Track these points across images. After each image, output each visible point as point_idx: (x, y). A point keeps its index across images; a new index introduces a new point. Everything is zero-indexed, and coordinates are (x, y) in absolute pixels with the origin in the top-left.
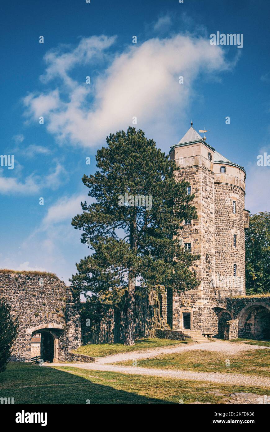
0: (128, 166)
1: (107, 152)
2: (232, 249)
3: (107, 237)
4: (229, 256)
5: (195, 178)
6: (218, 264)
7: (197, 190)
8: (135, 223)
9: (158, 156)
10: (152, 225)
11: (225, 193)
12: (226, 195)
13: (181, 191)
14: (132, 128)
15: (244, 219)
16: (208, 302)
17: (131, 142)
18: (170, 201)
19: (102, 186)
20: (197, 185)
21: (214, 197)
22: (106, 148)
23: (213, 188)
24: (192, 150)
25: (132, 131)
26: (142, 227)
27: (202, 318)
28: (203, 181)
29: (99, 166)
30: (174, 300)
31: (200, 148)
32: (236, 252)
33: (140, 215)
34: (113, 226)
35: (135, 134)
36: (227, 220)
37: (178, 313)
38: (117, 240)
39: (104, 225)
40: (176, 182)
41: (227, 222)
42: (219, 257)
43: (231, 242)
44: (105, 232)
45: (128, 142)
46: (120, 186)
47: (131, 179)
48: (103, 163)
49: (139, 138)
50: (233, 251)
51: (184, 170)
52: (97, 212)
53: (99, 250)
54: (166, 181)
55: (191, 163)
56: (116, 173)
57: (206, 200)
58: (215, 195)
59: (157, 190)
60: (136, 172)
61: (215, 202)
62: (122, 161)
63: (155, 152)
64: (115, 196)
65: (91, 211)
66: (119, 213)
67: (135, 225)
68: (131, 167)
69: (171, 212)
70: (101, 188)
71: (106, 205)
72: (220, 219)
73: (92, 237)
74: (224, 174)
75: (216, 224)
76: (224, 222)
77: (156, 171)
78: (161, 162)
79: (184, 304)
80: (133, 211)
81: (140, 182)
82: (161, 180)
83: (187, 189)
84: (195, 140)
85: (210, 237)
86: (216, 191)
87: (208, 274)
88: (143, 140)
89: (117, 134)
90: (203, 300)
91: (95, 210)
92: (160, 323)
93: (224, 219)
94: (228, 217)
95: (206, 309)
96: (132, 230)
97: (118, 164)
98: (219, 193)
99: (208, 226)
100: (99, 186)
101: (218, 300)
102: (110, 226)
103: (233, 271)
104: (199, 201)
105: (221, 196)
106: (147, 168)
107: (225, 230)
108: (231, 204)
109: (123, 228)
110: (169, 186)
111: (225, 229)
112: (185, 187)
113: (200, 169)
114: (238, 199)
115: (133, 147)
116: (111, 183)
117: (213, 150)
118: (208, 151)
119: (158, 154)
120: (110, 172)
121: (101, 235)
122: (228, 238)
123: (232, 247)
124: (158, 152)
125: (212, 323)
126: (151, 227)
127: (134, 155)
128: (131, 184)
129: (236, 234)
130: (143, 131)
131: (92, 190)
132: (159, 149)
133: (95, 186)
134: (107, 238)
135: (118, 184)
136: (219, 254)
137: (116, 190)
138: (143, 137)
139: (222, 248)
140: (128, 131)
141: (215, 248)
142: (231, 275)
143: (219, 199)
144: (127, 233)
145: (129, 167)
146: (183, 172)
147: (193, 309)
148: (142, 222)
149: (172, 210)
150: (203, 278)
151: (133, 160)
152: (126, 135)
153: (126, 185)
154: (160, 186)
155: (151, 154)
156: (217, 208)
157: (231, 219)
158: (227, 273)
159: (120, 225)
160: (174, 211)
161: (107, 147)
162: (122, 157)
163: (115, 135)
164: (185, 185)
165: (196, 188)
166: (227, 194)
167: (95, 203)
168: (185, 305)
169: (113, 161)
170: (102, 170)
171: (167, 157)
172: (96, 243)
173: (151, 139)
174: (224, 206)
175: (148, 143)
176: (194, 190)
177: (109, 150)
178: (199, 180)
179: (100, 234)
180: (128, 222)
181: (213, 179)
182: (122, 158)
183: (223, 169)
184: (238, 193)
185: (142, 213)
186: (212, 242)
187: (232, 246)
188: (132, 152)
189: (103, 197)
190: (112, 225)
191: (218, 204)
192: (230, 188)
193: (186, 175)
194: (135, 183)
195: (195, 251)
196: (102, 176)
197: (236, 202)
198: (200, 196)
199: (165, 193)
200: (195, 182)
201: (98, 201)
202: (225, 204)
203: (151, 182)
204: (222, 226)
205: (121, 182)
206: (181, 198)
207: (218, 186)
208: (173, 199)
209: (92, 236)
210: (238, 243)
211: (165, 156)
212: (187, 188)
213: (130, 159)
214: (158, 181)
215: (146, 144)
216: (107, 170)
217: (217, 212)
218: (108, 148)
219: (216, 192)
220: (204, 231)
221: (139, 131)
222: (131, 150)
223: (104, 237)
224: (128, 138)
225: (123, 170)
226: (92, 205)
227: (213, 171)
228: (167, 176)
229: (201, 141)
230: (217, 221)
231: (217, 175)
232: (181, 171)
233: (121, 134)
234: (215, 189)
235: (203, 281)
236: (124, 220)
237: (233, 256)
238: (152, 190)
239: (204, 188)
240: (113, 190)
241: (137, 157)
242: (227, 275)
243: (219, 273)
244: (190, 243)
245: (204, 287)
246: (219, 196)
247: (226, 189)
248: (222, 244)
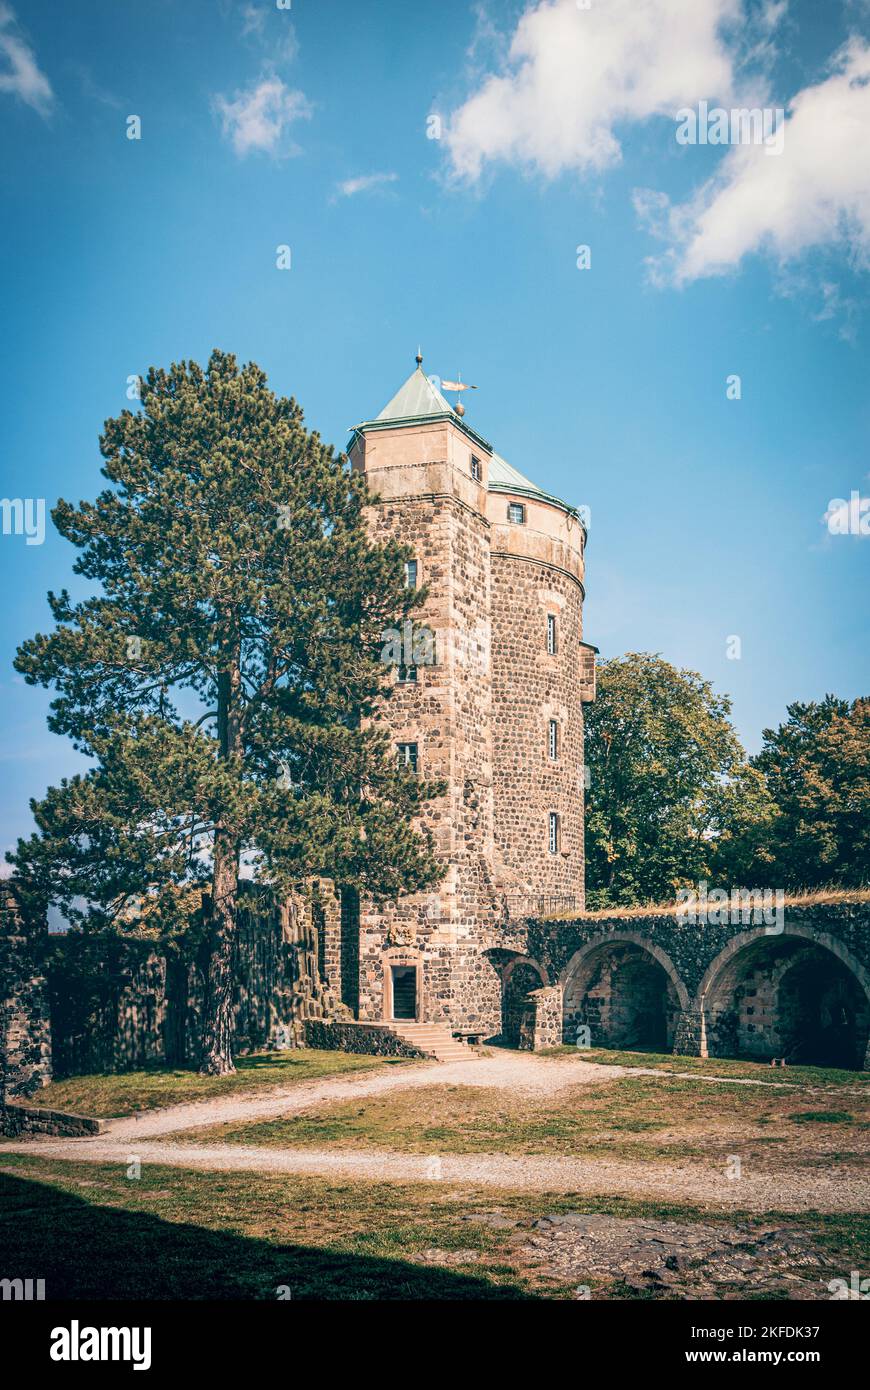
0: (210, 480)
1: (138, 428)
2: (544, 765)
3: (139, 714)
4: (536, 788)
5: (432, 535)
6: (502, 810)
7: (436, 574)
8: (236, 673)
9: (310, 455)
10: (291, 680)
11: (522, 589)
12: (527, 594)
13: (388, 574)
14: (225, 356)
15: (581, 672)
16: (471, 933)
17: (221, 403)
18: (351, 602)
19: (122, 542)
20: (435, 558)
21: (488, 597)
22: (135, 414)
23: (488, 571)
24: (422, 445)
25: (225, 366)
26: (260, 684)
27: (452, 982)
28: (456, 544)
29: (110, 473)
30: (364, 926)
31: (445, 439)
32: (557, 774)
33: (254, 647)
34: (162, 679)
35: (234, 376)
36: (529, 674)
37: (377, 968)
38: (176, 727)
39: (132, 676)
40: (370, 544)
41: (529, 679)
42: (505, 790)
43: (542, 743)
44: (134, 696)
45: (210, 399)
46: (185, 546)
47: (222, 524)
48: (126, 466)
49: (249, 390)
50: (547, 772)
51: (395, 507)
52: (107, 629)
53: (112, 757)
54: (336, 537)
55: (417, 484)
56: (171, 500)
57: (465, 607)
58: (494, 592)
59: (310, 568)
60: (239, 503)
61: (492, 614)
62: (189, 462)
63: (302, 441)
64: (169, 579)
65: (83, 626)
66: (183, 636)
67: (235, 679)
68: (220, 483)
69: (355, 642)
70: (121, 550)
71: (137, 608)
72: (508, 668)
73: (87, 712)
74: (520, 528)
75: (495, 686)
76: (520, 678)
77: (303, 504)
78: (320, 475)
79: (395, 938)
80: (227, 630)
81: (253, 537)
82: (322, 536)
83: (406, 569)
84: (429, 411)
85: (477, 726)
86: (497, 580)
87: (470, 841)
88: (261, 397)
89: (172, 370)
90: (455, 925)
91: (99, 621)
92: (319, 999)
93: (521, 669)
94: (532, 664)
95: (464, 954)
96: (225, 692)
97: (178, 472)
98: (506, 587)
99: (472, 690)
100: (113, 540)
101: (503, 927)
102: (150, 678)
103: (547, 835)
104: (443, 610)
105: (511, 598)
106: (276, 492)
107: (522, 705)
108: (543, 625)
109: (196, 688)
110: (348, 556)
111: (522, 701)
112: (400, 561)
113: (447, 505)
114: (562, 610)
115: (229, 419)
116: (154, 534)
117: (488, 449)
118: (469, 451)
119: (310, 448)
120: (150, 498)
121: (121, 707)
122: (532, 731)
123: (544, 759)
124: (311, 442)
125: (483, 999)
126: (289, 687)
127: (230, 445)
128: (220, 541)
129: (556, 717)
130: (262, 369)
131: (89, 553)
132: (314, 433)
133: (100, 540)
134: (140, 718)
135: (179, 539)
136: (506, 780)
137: (171, 559)
138: (262, 387)
139: (516, 761)
140: (211, 364)
141: (493, 760)
142: (543, 846)
143: (504, 607)
144: (208, 705)
145: (215, 484)
146: (391, 513)
147: (426, 956)
148: (259, 668)
149: (358, 634)
150: (456, 856)
151: (228, 463)
152: (205, 378)
153: (205, 542)
154: (320, 553)
155: (289, 446)
156: (499, 635)
157: (541, 670)
158: (528, 840)
159: (185, 675)
160: (362, 636)
161: (139, 413)
162: (191, 448)
163: (168, 373)
164: (398, 556)
165: (434, 568)
166: (530, 592)
167: (99, 599)
168: (400, 940)
169: (161, 459)
170: (123, 489)
171: (340, 461)
172: (104, 734)
173: (288, 399)
174: (521, 630)
175: (278, 410)
176: (429, 573)
177: (148, 423)
178: (443, 542)
179: (116, 704)
180: (213, 669)
181: (485, 541)
182: (192, 453)
183: (515, 511)
184: (564, 589)
185: (261, 640)
186: (483, 740)
187: (545, 755)
188: (224, 433)
189: (125, 580)
190: (159, 674)
191: (502, 621)
192: (538, 572)
193: (401, 522)
194: (234, 539)
195: (429, 768)
196: (121, 509)
197: (557, 619)
198: (445, 593)
199: (335, 579)
200: (429, 548)
201: (110, 593)
202: (522, 623)
203: (289, 540)
204: (514, 692)
205: (188, 532)
206: (386, 597)
207: (502, 564)
208: (360, 597)
209: (88, 709)
210: (564, 746)
211: (335, 456)
212: (406, 565)
213: (219, 459)
214: (311, 537)
215: (272, 413)
216: (140, 490)
217: (497, 647)
218: (144, 416)
219: (496, 585)
220: (459, 707)
221: (248, 366)
222: (220, 429)
223: (130, 716)
224: (211, 386)
225: (196, 493)
226: (86, 604)
227: (488, 514)
228: (341, 523)
229: (447, 416)
230: (499, 677)
231: (500, 528)
232: (387, 508)
233: (188, 374)
234: (493, 572)
235: (456, 866)
236: (198, 659)
237: (548, 789)
238: (291, 564)
239: (459, 568)
240: (159, 558)
241: (241, 454)
242: (528, 848)
243: (504, 840)
244: (416, 744)
245: (459, 882)
246: (505, 597)
247: (526, 574)
248: (516, 748)
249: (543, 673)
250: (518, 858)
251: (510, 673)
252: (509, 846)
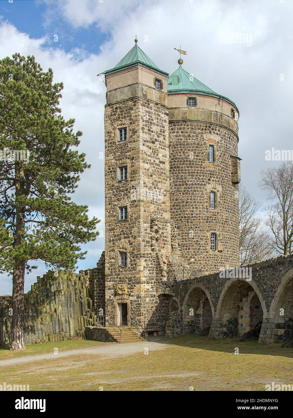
4: (203, 222)
5: (132, 115)
6: (186, 233)
7: (134, 132)
11: (195, 135)
12: (198, 136)
15: (231, 169)
16: (152, 288)
20: (134, 125)
21: (168, 140)
23: (167, 128)
24: (129, 77)
27: (142, 309)
28: (145, 118)
30: (107, 287)
32: (215, 215)
36: (199, 172)
37: (112, 304)
41: (199, 174)
42: (187, 224)
43: (207, 202)
50: (209, 215)
51: (118, 105)
55: (127, 94)
57: (151, 145)
58: (181, 137)
72: (188, 170)
74: (193, 108)
76: (194, 174)
79: (118, 291)
86: (182, 132)
87: (153, 247)
90: (143, 284)
92: (93, 318)
93: (195, 170)
94: (201, 168)
95: (149, 297)
98: (187, 135)
103: (210, 242)
104: (137, 147)
105: (189, 139)
107: (195, 186)
108: (207, 149)
111: (195, 184)
113: (139, 101)
114: (218, 142)
118: (154, 77)
122: (201, 197)
123: (207, 209)
125: (159, 316)
129: (214, 190)
136: (187, 220)
139: (192, 211)
142: (207, 248)
143: (184, 143)
146: (116, 108)
147: (131, 298)
150: (144, 254)
157: (205, 170)
158: (199, 245)
165: (133, 129)
174: (195, 153)
178: (137, 118)
183: (191, 101)
184: (219, 133)
187: (208, 207)
191: (185, 150)
192: (203, 126)
193: (120, 112)
195: (132, 217)
197: (215, 147)
198: (138, 140)
200: (131, 121)
202: (195, 150)
204: (191, 180)
207: (185, 125)
210: (219, 202)
219: (182, 134)
229: (138, 63)
235: (144, 259)
237: (210, 222)
242: (199, 249)
244: (127, 206)
245: (146, 266)
246: (186, 139)
247: (197, 128)
248: (192, 205)
249: (207, 171)
250: (194, 254)
251: (189, 172)
252: (189, 249)
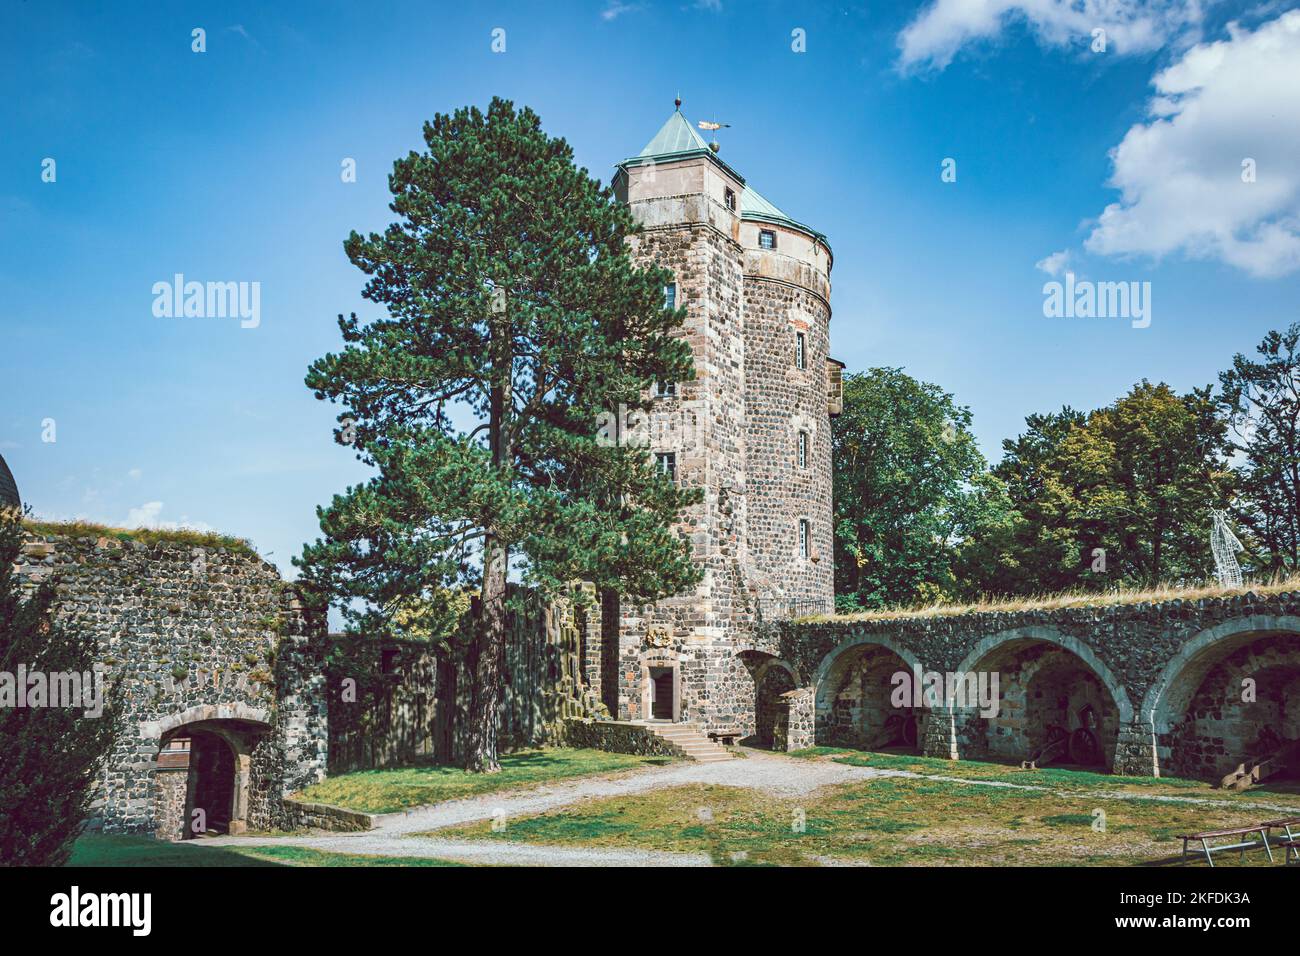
0: (488, 213)
1: (424, 167)
2: (794, 474)
3: (418, 427)
4: (787, 496)
5: (689, 260)
6: (755, 517)
7: (693, 295)
8: (508, 388)
9: (579, 190)
10: (558, 394)
11: (773, 309)
12: (777, 313)
13: (649, 296)
14: (504, 102)
15: (829, 386)
16: (726, 636)
17: (499, 145)
18: (614, 322)
19: (407, 269)
20: (692, 280)
21: (742, 317)
22: (422, 155)
23: (741, 292)
24: (682, 178)
25: (503, 111)
26: (529, 398)
27: (708, 683)
28: (711, 268)
29: (398, 208)
30: (623, 628)
31: (702, 173)
32: (806, 482)
33: (524, 364)
34: (440, 393)
35: (512, 120)
36: (780, 387)
37: (636, 668)
38: (451, 439)
40: (633, 268)
41: (780, 393)
42: (757, 498)
43: (793, 453)
44: (414, 410)
45: (489, 141)
46: (464, 272)
47: (498, 252)
48: (413, 201)
49: (525, 132)
50: (797, 480)
51: (655, 235)
52: (391, 348)
53: (393, 467)
54: (602, 263)
55: (676, 214)
56: (452, 231)
57: (720, 326)
58: (747, 312)
59: (578, 291)
60: (514, 234)
61: (745, 332)
62: (470, 197)
63: (572, 176)
64: (449, 303)
65: (370, 346)
66: (460, 354)
67: (507, 393)
68: (497, 215)
69: (619, 358)
70: (405, 277)
71: (418, 329)
72: (760, 382)
73: (370, 425)
74: (770, 252)
75: (747, 399)
76: (771, 392)
77: (572, 234)
78: (588, 207)
79: (653, 640)
80: (500, 348)
81: (526, 263)
82: (589, 262)
83: (665, 291)
84: (688, 148)
85: (731, 437)
86: (749, 301)
87: (724, 547)
88: (535, 138)
89: (456, 115)
90: (710, 628)
91: (384, 341)
92: (580, 699)
93: (772, 383)
94: (783, 379)
95: (719, 656)
96: (498, 406)
97: (459, 205)
98: (758, 307)
99: (726, 403)
100: (399, 267)
101: (756, 629)
102: (429, 393)
103: (797, 541)
104: (699, 329)
105: (763, 317)
106: (548, 224)
107: (773, 417)
108: (792, 342)
109: (471, 403)
110: (613, 281)
111: (773, 414)
112: (661, 284)
113: (703, 233)
114: (811, 328)
115: (505, 158)
116: (436, 262)
117: (741, 181)
118: (724, 183)
119: (579, 182)
120: (434, 230)
121: (401, 421)
122: (782, 441)
123: (794, 467)
124: (580, 177)
125: (738, 700)
126: (556, 401)
127: (507, 181)
128: (496, 268)
129: (805, 429)
130: (536, 113)
131: (377, 279)
132: (583, 169)
133: (387, 267)
134: (419, 431)
135: (458, 266)
136: (759, 488)
137: (450, 284)
138: (536, 129)
139: (767, 470)
140: (491, 109)
141: (746, 470)
142: (793, 551)
143: (755, 325)
144: (481, 418)
145: (493, 217)
146: (652, 241)
147: (683, 657)
148: (528, 384)
149: (621, 351)
150: (712, 561)
151: (505, 197)
152: (486, 122)
153: (481, 269)
154: (587, 277)
155: (560, 181)
156: (751, 352)
157: (791, 384)
158: (779, 545)
159: (460, 390)
160: (624, 353)
161: (426, 154)
162: (472, 185)
163: (452, 117)
164: (659, 279)
165: (691, 290)
166: (781, 312)
167: (384, 321)
168: (657, 642)
169: (444, 195)
170: (408, 222)
171: (606, 194)
172: (385, 444)
173: (560, 139)
174: (772, 347)
175: (550, 149)
176: (686, 294)
177: (433, 162)
178: (699, 267)
179: (396, 418)
180: (487, 385)
181: (739, 265)
182: (472, 189)
183: (766, 238)
184: (812, 308)
185: (530, 358)
186: (737, 451)
187: (795, 464)
188: (501, 171)
189: (408, 303)
190: (437, 390)
191: (755, 338)
192: (787, 293)
193: (661, 249)
194: (509, 266)
195: (686, 477)
196: (407, 240)
197: (806, 336)
198: (701, 313)
199: (600, 301)
200: (686, 272)
201: (394, 316)
202: (773, 340)
203: (559, 266)
204: (765, 404)
205: (467, 259)
206: (648, 317)
207: (754, 286)
208: (623, 317)
209: (371, 422)
210: (813, 455)
211: (602, 189)
212: (665, 288)
213: (497, 194)
214: (578, 262)
215: (545, 152)
216: (424, 222)
217: (750, 363)
218: (430, 156)
219: (749, 305)
220: (714, 419)
221: (524, 111)
222: (498, 168)
223: (410, 428)
224: (491, 129)
225: (475, 225)
226: (373, 325)
227: (740, 240)
228: (606, 250)
229: (704, 153)
230: (751, 391)
231: (752, 253)
232: (648, 236)
233: (470, 118)
234: (746, 293)
235: (712, 570)
236: (474, 375)
237: (798, 496)
238: (560, 287)
239: (714, 290)
240: (440, 284)
241: (516, 189)
242: (780, 553)
243: (756, 546)
244: (673, 454)
245: (714, 586)
246: (757, 316)
247: (776, 294)
248: (767, 458)
249: (793, 387)
250: (770, 563)
251: (761, 387)
252: (761, 552)
